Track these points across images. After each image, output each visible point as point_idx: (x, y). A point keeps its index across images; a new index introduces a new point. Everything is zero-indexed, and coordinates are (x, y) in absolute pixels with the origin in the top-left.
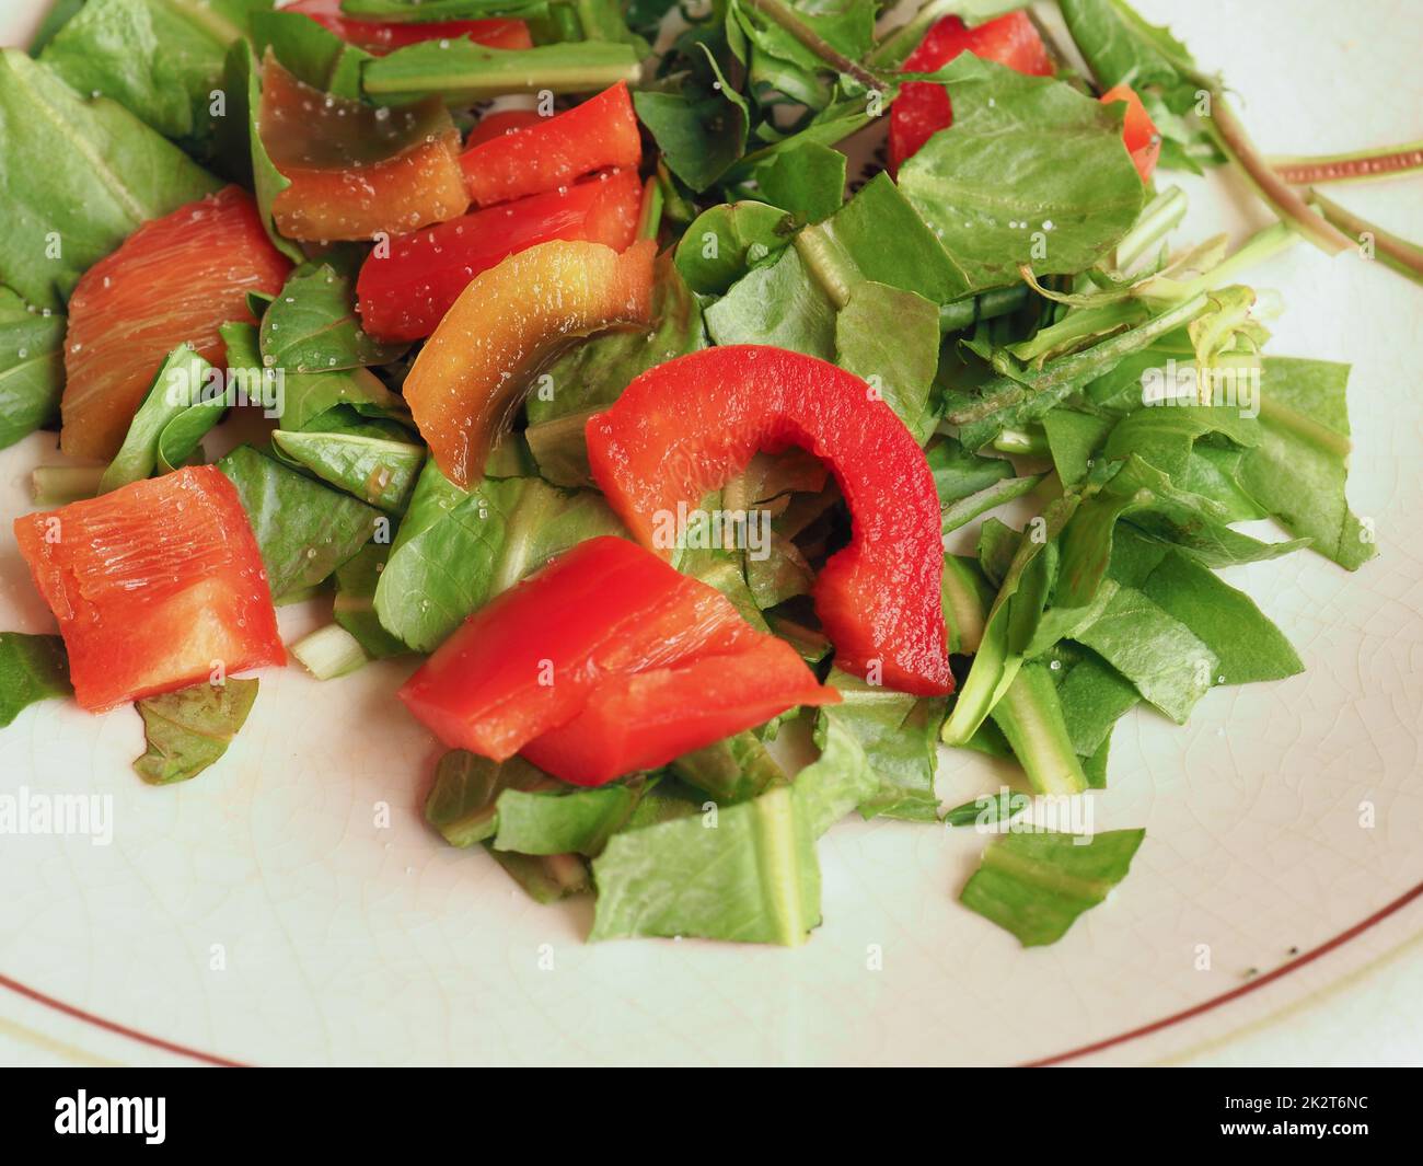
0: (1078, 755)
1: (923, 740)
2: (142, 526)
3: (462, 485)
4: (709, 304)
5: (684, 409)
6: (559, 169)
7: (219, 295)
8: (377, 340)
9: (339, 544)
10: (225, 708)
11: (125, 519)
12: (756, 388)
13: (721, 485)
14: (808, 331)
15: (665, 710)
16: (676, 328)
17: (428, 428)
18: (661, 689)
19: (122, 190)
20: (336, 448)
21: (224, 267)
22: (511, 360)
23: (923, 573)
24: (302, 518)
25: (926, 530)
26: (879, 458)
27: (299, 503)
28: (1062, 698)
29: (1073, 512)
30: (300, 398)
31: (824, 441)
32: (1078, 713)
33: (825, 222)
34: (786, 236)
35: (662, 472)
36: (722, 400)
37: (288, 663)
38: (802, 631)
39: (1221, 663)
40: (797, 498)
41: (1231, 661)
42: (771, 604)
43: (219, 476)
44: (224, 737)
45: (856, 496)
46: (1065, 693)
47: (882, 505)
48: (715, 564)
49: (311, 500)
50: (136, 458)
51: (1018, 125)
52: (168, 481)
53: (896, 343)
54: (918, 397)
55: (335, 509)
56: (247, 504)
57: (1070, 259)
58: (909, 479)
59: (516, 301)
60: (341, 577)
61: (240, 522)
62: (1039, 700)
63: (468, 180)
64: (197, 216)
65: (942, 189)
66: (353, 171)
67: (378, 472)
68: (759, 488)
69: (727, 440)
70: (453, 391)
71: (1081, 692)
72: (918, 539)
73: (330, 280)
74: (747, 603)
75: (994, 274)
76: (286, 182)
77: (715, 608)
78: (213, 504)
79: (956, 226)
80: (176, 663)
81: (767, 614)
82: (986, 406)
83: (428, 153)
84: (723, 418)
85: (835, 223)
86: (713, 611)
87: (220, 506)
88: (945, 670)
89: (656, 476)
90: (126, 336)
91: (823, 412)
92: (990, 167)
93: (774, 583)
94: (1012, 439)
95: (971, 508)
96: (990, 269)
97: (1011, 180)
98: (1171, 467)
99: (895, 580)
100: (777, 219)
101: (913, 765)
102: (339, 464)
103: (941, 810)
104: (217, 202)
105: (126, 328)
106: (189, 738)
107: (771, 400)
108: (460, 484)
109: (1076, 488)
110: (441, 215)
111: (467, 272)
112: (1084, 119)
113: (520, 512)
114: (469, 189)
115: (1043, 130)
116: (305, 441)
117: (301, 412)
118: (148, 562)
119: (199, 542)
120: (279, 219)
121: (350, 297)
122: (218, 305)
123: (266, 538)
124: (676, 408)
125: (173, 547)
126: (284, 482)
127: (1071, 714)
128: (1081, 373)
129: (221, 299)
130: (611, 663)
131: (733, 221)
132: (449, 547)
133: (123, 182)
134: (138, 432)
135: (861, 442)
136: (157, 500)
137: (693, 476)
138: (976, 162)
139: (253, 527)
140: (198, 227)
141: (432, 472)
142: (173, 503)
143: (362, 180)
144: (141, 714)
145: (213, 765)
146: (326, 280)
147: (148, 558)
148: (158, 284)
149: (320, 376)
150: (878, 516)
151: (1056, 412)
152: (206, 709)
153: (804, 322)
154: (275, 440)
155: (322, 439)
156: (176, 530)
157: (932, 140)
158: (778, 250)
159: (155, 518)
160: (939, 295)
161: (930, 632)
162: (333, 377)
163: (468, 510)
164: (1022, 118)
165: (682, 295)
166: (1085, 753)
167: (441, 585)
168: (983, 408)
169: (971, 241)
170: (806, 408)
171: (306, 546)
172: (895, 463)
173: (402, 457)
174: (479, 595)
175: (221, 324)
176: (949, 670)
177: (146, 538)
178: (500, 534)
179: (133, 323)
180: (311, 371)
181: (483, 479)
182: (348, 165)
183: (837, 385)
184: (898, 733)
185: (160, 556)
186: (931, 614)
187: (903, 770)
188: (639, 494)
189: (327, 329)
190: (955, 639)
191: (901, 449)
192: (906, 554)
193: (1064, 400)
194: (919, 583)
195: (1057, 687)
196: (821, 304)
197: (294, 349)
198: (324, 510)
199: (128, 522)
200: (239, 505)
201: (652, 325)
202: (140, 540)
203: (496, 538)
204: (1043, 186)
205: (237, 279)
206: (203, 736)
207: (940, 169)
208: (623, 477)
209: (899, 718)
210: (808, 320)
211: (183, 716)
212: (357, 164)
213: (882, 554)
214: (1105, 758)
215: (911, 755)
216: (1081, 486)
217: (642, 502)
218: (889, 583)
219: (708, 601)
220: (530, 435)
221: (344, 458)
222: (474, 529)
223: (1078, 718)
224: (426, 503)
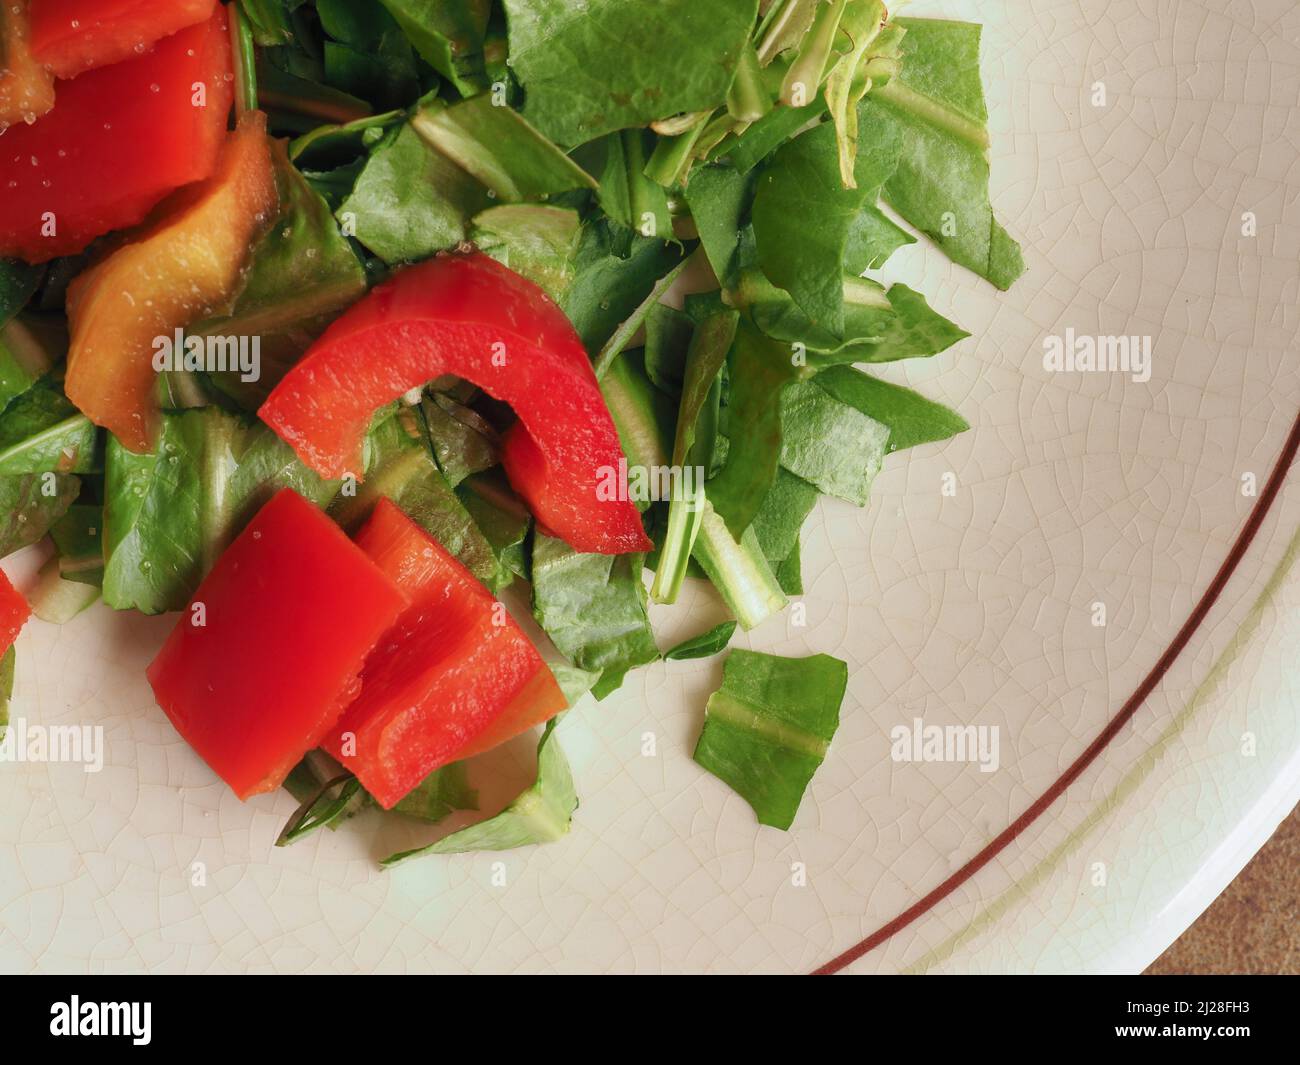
0: (772, 564)
3: (149, 452)
9: (46, 508)
38: (498, 498)
39: (892, 430)
41: (901, 427)
42: (463, 478)
48: (404, 454)
81: (462, 491)
93: (464, 457)
98: (827, 302)
101: (627, 612)
103: (659, 646)
158: (392, 130)
166: (778, 559)
167: (156, 544)
171: (14, 511)
184: (607, 587)
187: (619, 619)
203: (194, 491)
209: (606, 570)
214: (798, 560)
215: (623, 604)
222: (169, 478)
223: (768, 526)
224: (122, 495)
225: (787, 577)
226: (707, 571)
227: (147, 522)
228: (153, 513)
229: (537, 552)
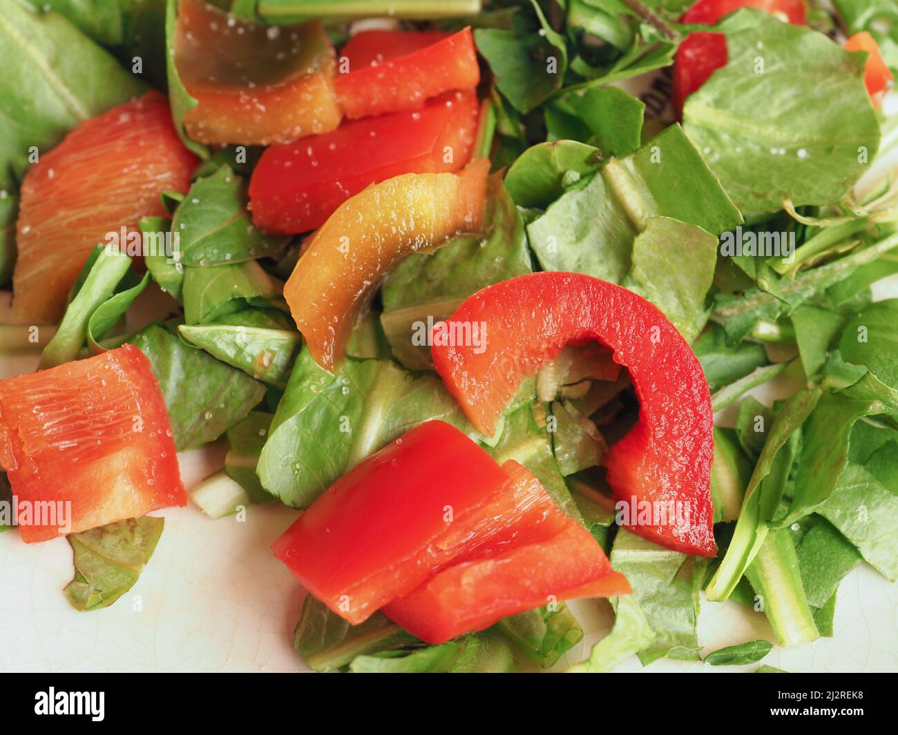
0: (810, 606)
1: (689, 592)
2: (72, 397)
3: (330, 370)
4: (530, 220)
5: (510, 323)
6: (413, 95)
7: (138, 189)
8: (264, 232)
9: (230, 411)
10: (138, 540)
11: (60, 391)
12: (569, 308)
13: (536, 372)
14: (609, 243)
15: (488, 600)
16: (504, 238)
17: (303, 323)
18: (488, 579)
19: (65, 91)
20: (228, 338)
21: (144, 165)
22: (371, 271)
23: (696, 464)
24: (201, 386)
25: (700, 429)
26: (666, 369)
27: (199, 374)
28: (800, 557)
29: (815, 403)
30: (201, 292)
31: (622, 353)
32: (813, 571)
33: (628, 158)
34: (594, 166)
35: (490, 373)
36: (540, 317)
37: (188, 505)
38: (595, 495)
40: (596, 385)
42: (573, 471)
43: (137, 353)
44: (135, 568)
45: (646, 400)
46: (802, 552)
47: (667, 409)
48: (529, 437)
49: (209, 372)
50: (70, 337)
51: (780, 65)
52: (95, 363)
53: (680, 260)
54: (695, 301)
55: (227, 381)
56: (158, 373)
57: (822, 192)
58: (689, 387)
59: (377, 223)
60: (232, 437)
61: (152, 390)
62: (783, 559)
63: (339, 101)
64: (124, 118)
65: (719, 120)
66: (249, 92)
67: (262, 354)
68: (566, 373)
69: (544, 346)
70: (324, 295)
71: (815, 553)
72: (694, 436)
73: (228, 179)
74: (553, 472)
75: (760, 201)
76: (195, 102)
77: (529, 490)
78: (129, 380)
79: (729, 151)
80: (98, 516)
81: (569, 480)
82: (747, 303)
83: (308, 81)
84: (542, 332)
85: (635, 159)
86: (528, 493)
87: (135, 381)
88: (709, 538)
89: (485, 376)
90: (64, 223)
91: (622, 329)
92: (758, 102)
93: (576, 454)
94: (766, 330)
95: (733, 393)
96: (758, 196)
97: (774, 113)
99: (674, 469)
100: (588, 153)
101: (682, 612)
102: (231, 349)
103: (703, 653)
104: (140, 105)
105: (65, 216)
106: (108, 567)
107: (580, 319)
108: (327, 367)
109: (816, 378)
110: (318, 129)
111: (337, 186)
112: (833, 62)
113: (375, 392)
114: (341, 107)
115: (800, 70)
116: (204, 333)
117: (201, 305)
118: (76, 427)
119: (118, 410)
120: (189, 127)
121: (243, 198)
122: (138, 200)
123: (172, 402)
124: (504, 322)
125: (97, 414)
126: (187, 356)
127: (807, 572)
128: (825, 279)
129: (140, 193)
130: (446, 545)
131: (553, 154)
132: (317, 418)
133: (66, 84)
134: (72, 317)
135: (652, 355)
136: (86, 377)
137: (515, 370)
138: (747, 98)
139: (162, 391)
140: (124, 128)
141: (306, 358)
142: (99, 379)
143: (255, 100)
144: (71, 544)
145: (127, 593)
146: (224, 180)
147: (77, 423)
148: (92, 178)
149: (218, 269)
150: (663, 418)
151: (803, 309)
152: (122, 542)
153: (606, 235)
154: (180, 333)
155: (218, 331)
156: (101, 401)
157: (713, 78)
158: (587, 176)
159: (84, 391)
160: (717, 225)
161: (700, 510)
162: (228, 270)
163: (334, 386)
164: (783, 58)
165: (510, 210)
166: (816, 605)
167: (311, 451)
168: (745, 305)
169: (741, 166)
170: (609, 326)
171: (204, 408)
172: (679, 374)
173: (282, 342)
174: (341, 460)
175: (140, 217)
176: (714, 540)
177: (76, 406)
178: (359, 410)
179: (71, 213)
180: (211, 265)
181: (346, 360)
182: (245, 85)
183: (635, 308)
184: (669, 586)
185: (87, 421)
186: (702, 496)
187: (673, 618)
188: (471, 390)
189: (225, 224)
190: (719, 511)
191: (684, 363)
192: (685, 449)
193: (810, 299)
194: (693, 471)
195: (796, 548)
196: (621, 221)
197: (198, 246)
198: (218, 380)
199: (62, 394)
200: (151, 375)
201: (484, 232)
202: (73, 407)
204: (799, 121)
205: (156, 174)
206: (120, 566)
207: (719, 103)
208: (459, 376)
209: (671, 573)
210: (610, 234)
211: (104, 547)
212: (252, 85)
213: (665, 448)
214: (832, 610)
215: (680, 604)
216: (821, 376)
217: (474, 397)
218: (670, 471)
219: (524, 483)
220: (385, 319)
221: (235, 345)
222: (337, 403)
223: (812, 575)
224: (300, 387)
225: (822, 619)
226: (756, 590)
227: (309, 432)
228: (316, 427)
229: (617, 541)
